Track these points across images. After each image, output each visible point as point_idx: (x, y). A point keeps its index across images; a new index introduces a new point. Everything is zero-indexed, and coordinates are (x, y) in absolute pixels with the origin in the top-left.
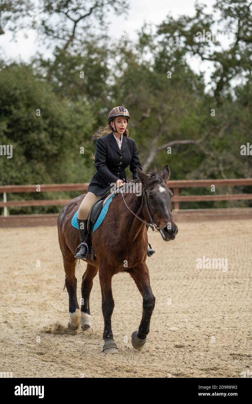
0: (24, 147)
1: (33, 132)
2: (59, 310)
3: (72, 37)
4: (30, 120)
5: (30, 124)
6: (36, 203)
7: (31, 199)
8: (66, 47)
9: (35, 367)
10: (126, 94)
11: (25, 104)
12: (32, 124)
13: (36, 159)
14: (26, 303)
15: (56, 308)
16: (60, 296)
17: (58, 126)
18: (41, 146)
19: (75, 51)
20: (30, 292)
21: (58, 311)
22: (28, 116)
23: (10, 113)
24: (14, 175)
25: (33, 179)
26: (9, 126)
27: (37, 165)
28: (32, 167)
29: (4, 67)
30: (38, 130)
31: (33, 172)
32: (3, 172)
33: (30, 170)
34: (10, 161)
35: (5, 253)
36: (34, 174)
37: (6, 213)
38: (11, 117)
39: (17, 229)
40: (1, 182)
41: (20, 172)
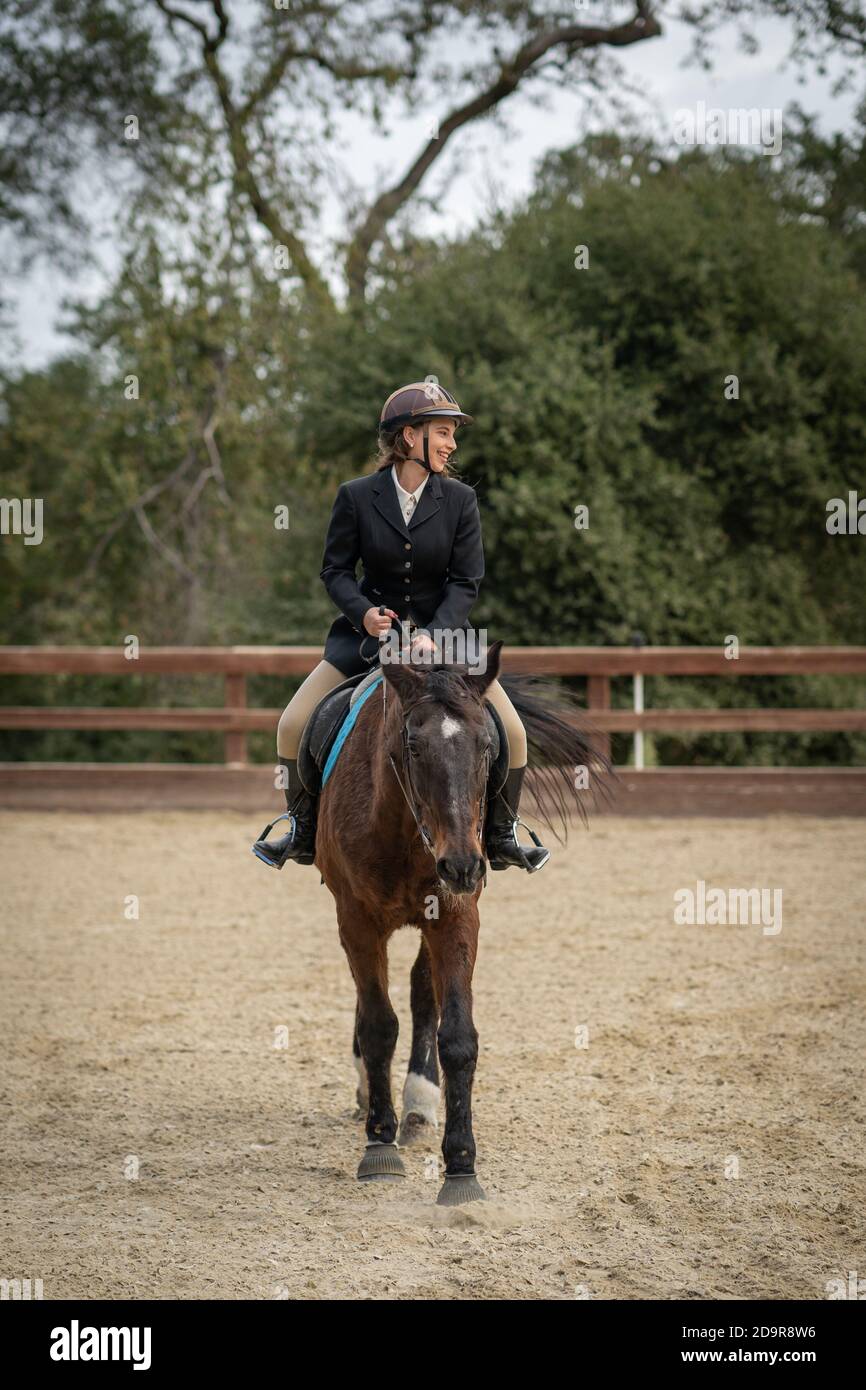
0: (723, 488)
1: (762, 429)
6: (765, 721)
7: (743, 705)
11: (729, 317)
13: (771, 539)
14: (713, 1125)
18: (789, 490)
20: (731, 1082)
23: (670, 352)
24: (679, 602)
25: (752, 622)
26: (665, 408)
27: (773, 567)
28: (753, 571)
29: (654, 167)
30: (782, 422)
31: (754, 593)
32: (637, 588)
33: (745, 583)
34: (662, 547)
35: (634, 917)
36: (760, 602)
37: (642, 756)
38: (675, 368)
39: (685, 822)
40: (622, 632)
41: (701, 591)
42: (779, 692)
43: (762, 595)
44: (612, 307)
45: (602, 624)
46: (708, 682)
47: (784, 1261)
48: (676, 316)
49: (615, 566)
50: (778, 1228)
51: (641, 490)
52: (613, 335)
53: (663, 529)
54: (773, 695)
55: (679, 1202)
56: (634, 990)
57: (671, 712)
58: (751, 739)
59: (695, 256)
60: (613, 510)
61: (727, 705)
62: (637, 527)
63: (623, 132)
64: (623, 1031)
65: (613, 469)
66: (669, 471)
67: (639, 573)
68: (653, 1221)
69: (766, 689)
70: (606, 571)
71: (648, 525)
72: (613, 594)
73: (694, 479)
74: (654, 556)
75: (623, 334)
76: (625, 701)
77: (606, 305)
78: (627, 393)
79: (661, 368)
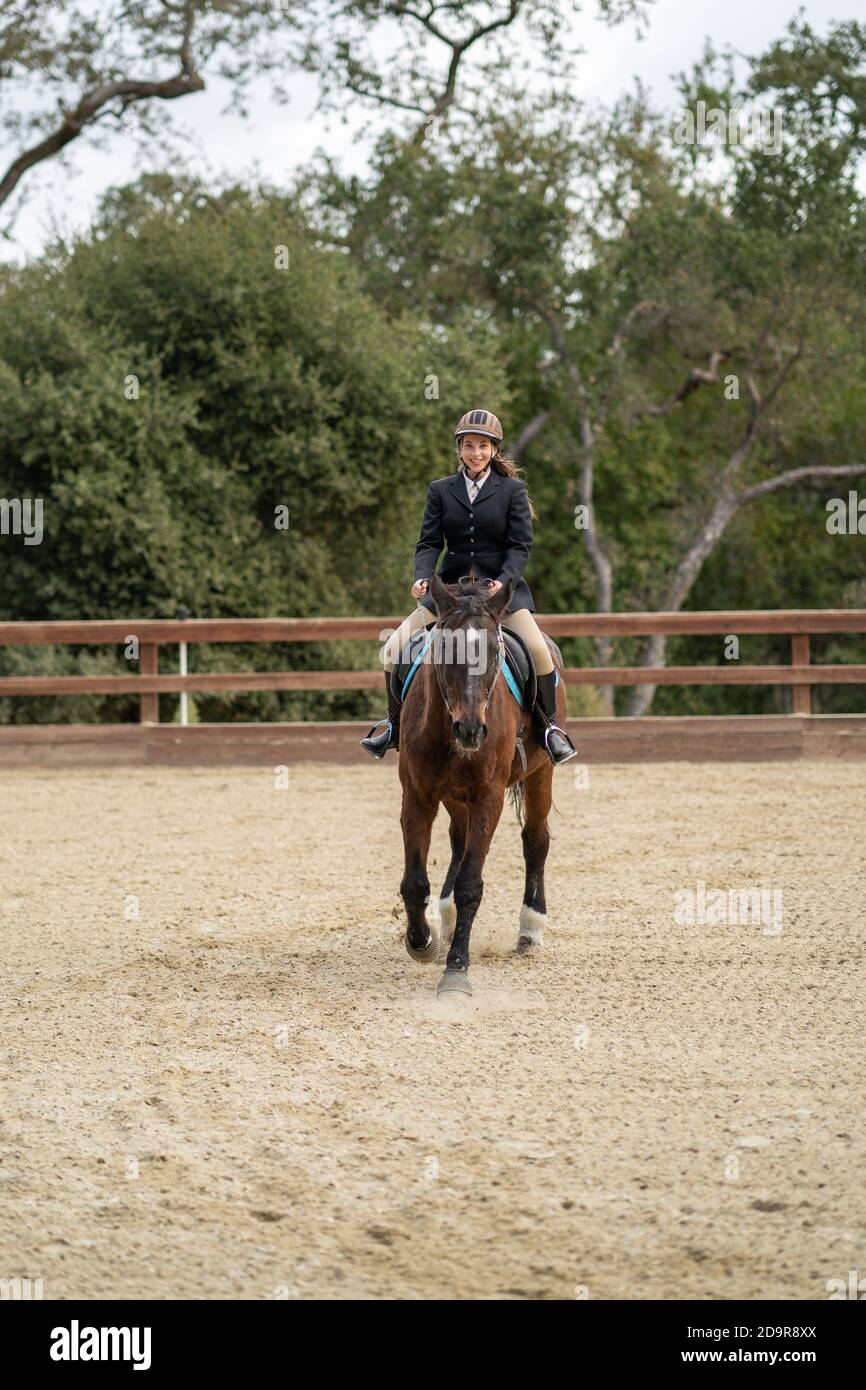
0: (257, 481)
1: (290, 430)
2: (346, 1062)
3: (444, 102)
4: (279, 391)
5: (276, 402)
6: (294, 681)
7: (276, 668)
8: (421, 133)
9: (243, 1262)
10: (630, 299)
11: (260, 333)
12: (285, 403)
15: (335, 1055)
16: (355, 1015)
17: (377, 413)
18: (313, 482)
19: (455, 149)
20: (249, 997)
21: (341, 1066)
22: (273, 377)
23: (211, 364)
24: (219, 579)
25: (284, 597)
26: (205, 411)
27: (301, 547)
28: (283, 551)
29: (201, 203)
30: (307, 424)
31: (285, 571)
32: (182, 567)
33: (276, 563)
34: (204, 532)
35: (176, 855)
36: (290, 580)
37: (186, 715)
38: (215, 378)
39: (224, 771)
40: (170, 606)
41: (238, 571)
42: (308, 657)
43: (292, 573)
44: (160, 324)
45: (151, 599)
46: (244, 649)
47: (283, 1151)
48: (216, 332)
49: (164, 548)
50: (280, 1123)
51: (186, 483)
52: (161, 349)
53: (205, 517)
54: (302, 659)
55: (197, 1102)
56: (171, 919)
57: (213, 675)
58: (283, 697)
59: (231, 281)
60: (162, 500)
61: (262, 669)
62: (183, 515)
63: (173, 171)
64: (158, 955)
65: (161, 465)
66: (210, 466)
67: (184, 555)
68: (172, 1121)
69: (297, 654)
70: (155, 553)
71: (192, 513)
72: (162, 573)
73: (231, 473)
74: (197, 541)
75: (169, 348)
76: (172, 666)
77: (155, 323)
78: (172, 399)
79: (203, 378)
